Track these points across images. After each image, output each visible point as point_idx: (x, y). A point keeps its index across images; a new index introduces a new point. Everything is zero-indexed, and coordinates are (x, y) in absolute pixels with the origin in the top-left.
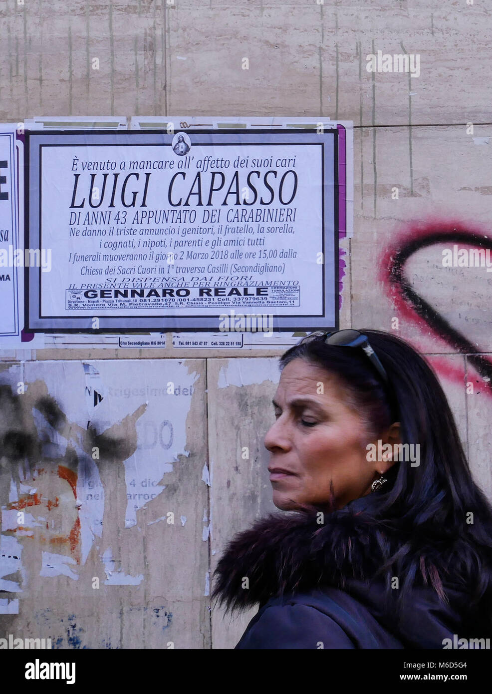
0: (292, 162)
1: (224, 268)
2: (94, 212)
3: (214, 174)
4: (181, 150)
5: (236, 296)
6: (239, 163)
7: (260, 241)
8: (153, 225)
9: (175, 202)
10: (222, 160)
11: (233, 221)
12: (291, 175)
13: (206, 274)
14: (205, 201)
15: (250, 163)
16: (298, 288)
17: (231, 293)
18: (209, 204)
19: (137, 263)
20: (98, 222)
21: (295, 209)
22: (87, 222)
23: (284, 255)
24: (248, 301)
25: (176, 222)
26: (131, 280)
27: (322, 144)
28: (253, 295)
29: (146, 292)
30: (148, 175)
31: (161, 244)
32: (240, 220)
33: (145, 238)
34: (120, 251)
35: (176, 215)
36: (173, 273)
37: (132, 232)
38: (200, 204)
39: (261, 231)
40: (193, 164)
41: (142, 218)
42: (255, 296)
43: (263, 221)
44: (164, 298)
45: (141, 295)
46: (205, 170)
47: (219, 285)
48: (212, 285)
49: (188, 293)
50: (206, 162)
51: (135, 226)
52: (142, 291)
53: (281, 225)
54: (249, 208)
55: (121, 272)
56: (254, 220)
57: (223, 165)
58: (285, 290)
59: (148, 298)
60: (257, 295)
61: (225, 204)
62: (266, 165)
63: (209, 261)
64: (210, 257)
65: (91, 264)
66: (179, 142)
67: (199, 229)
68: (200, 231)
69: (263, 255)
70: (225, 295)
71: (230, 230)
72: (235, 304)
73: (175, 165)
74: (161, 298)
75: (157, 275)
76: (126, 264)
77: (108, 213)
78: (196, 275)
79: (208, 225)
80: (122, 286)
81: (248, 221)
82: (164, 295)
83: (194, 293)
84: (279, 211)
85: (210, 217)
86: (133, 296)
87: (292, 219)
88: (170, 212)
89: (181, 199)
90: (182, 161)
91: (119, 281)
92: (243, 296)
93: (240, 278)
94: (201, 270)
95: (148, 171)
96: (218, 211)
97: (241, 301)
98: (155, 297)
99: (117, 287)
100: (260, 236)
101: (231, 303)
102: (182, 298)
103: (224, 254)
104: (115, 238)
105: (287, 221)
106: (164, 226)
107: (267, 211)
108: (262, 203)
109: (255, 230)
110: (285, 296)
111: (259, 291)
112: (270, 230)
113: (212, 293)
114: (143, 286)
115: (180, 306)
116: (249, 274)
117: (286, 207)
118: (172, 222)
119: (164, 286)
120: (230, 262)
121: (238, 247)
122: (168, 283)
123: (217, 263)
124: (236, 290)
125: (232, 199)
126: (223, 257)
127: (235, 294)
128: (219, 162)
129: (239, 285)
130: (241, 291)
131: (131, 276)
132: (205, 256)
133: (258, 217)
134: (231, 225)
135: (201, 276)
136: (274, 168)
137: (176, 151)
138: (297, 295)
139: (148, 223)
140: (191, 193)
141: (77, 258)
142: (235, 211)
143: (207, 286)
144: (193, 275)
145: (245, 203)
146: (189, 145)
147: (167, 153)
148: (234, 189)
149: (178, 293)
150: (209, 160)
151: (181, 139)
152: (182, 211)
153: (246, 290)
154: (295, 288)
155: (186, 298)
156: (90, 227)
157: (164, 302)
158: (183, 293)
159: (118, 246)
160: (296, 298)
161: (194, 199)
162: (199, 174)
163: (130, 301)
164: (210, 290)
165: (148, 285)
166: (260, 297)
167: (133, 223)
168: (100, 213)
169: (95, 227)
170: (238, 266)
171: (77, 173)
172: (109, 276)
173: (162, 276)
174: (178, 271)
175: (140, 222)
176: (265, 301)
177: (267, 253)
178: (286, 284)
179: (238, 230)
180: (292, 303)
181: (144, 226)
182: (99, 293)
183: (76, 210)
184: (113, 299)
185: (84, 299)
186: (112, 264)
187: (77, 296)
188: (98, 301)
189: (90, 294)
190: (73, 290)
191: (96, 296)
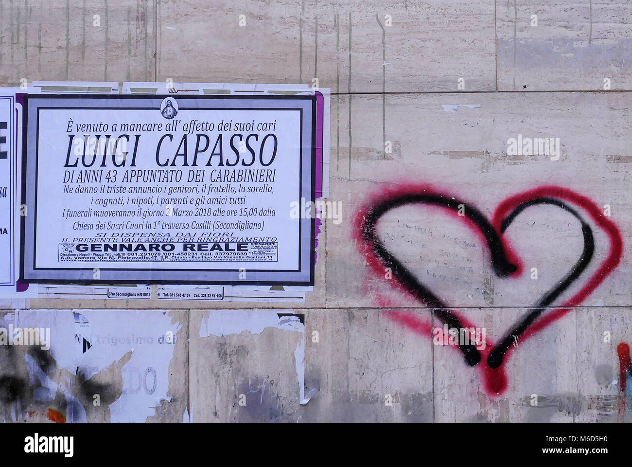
0: (272, 126)
1: (207, 225)
2: (86, 171)
3: (199, 136)
4: (169, 113)
5: (218, 251)
6: (223, 126)
7: (241, 200)
8: (141, 184)
9: (162, 162)
10: (207, 124)
11: (217, 181)
12: (271, 138)
13: (190, 230)
14: (190, 161)
15: (233, 127)
16: (276, 244)
17: (213, 249)
18: (194, 164)
19: (125, 219)
20: (90, 181)
21: (275, 170)
22: (80, 180)
23: (263, 213)
24: (229, 256)
25: (163, 181)
26: (120, 235)
27: (301, 110)
28: (234, 250)
29: (134, 247)
30: (138, 137)
31: (148, 201)
32: (223, 180)
33: (134, 195)
34: (110, 208)
35: (163, 175)
36: (159, 229)
37: (122, 190)
38: (186, 164)
39: (242, 190)
40: (180, 127)
41: (131, 177)
42: (236, 252)
43: (245, 181)
44: (151, 252)
45: (129, 249)
46: (191, 132)
47: (202, 241)
48: (195, 240)
49: (173, 248)
50: (192, 125)
51: (125, 185)
52: (130, 246)
53: (261, 184)
54: (231, 169)
55: (111, 227)
56: (236, 180)
57: (208, 128)
58: (264, 246)
59: (136, 252)
60: (237, 250)
61: (209, 164)
62: (248, 129)
63: (193, 218)
64: (194, 214)
65: (83, 220)
66: (168, 106)
67: (184, 188)
68: (185, 189)
69: (244, 213)
70: (208, 250)
71: (214, 189)
72: (217, 258)
73: (163, 128)
74: (148, 252)
75: (144, 231)
76: (116, 220)
77: (100, 172)
78: (181, 231)
79: (193, 184)
80: (111, 241)
81: (230, 181)
82: (151, 249)
83: (179, 248)
84: (259, 171)
85: (195, 176)
86: (121, 250)
87: (272, 180)
88: (157, 171)
89: (168, 160)
90: (170, 125)
91: (109, 236)
92: (224, 252)
93: (222, 235)
94: (186, 226)
95: (138, 133)
96: (202, 171)
97: (222, 256)
98: (142, 251)
99: (107, 241)
100: (241, 195)
101: (213, 258)
102: (168, 252)
103: (207, 212)
104: (106, 196)
105: (266, 181)
106: (152, 185)
107: (248, 171)
108: (243, 164)
109: (237, 189)
110: (264, 251)
111: (239, 247)
112: (251, 190)
113: (196, 248)
114: (131, 241)
115: (166, 260)
116: (230, 231)
117: (266, 168)
118: (159, 181)
119: (150, 241)
120: (212, 219)
121: (220, 206)
122: (154, 238)
123: (200, 220)
124: (218, 245)
125: (216, 160)
126: (206, 214)
127: (216, 249)
128: (204, 126)
129: (221, 241)
130: (223, 246)
131: (120, 232)
132: (189, 213)
133: (240, 178)
134: (215, 184)
135: (185, 232)
136: (255, 132)
137: (164, 114)
138: (275, 251)
139: (137, 181)
140: (177, 154)
141: (70, 214)
142: (218, 171)
143: (191, 241)
144: (178, 231)
145: (228, 164)
146: (177, 109)
147: (155, 117)
148: (217, 151)
149: (163, 248)
150: (194, 124)
151: (169, 103)
152: (168, 172)
153: (227, 246)
154: (272, 244)
155: (171, 252)
156: (83, 185)
157: (151, 256)
158: (168, 247)
159: (108, 203)
160: (274, 254)
161: (180, 160)
162: (185, 137)
163: (119, 254)
164: (194, 246)
165: (136, 240)
166: (240, 252)
167: (123, 182)
168: (92, 172)
169: (87, 185)
170: (221, 223)
171: (71, 134)
172: (99, 231)
173: (149, 231)
174: (164, 227)
175: (129, 180)
176: (245, 257)
177: (247, 210)
178: (265, 241)
179: (221, 190)
180: (270, 258)
181: (134, 184)
182: (89, 246)
183: (70, 169)
184: (103, 252)
185: (76, 252)
186: (103, 220)
187: (69, 249)
188: (88, 254)
189: (81, 248)
190: (65, 244)
191: (87, 249)
